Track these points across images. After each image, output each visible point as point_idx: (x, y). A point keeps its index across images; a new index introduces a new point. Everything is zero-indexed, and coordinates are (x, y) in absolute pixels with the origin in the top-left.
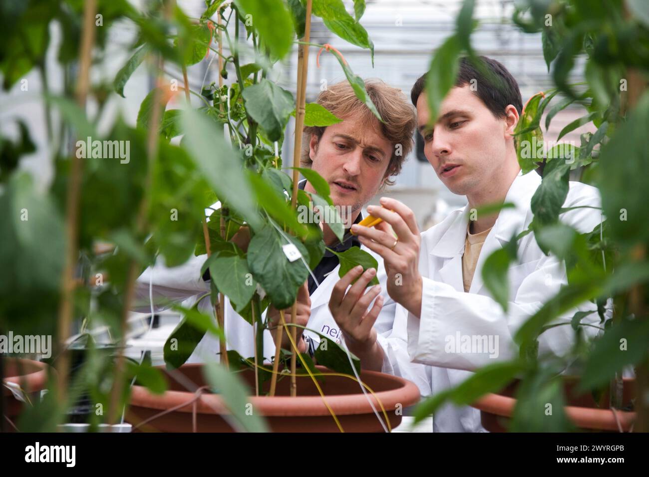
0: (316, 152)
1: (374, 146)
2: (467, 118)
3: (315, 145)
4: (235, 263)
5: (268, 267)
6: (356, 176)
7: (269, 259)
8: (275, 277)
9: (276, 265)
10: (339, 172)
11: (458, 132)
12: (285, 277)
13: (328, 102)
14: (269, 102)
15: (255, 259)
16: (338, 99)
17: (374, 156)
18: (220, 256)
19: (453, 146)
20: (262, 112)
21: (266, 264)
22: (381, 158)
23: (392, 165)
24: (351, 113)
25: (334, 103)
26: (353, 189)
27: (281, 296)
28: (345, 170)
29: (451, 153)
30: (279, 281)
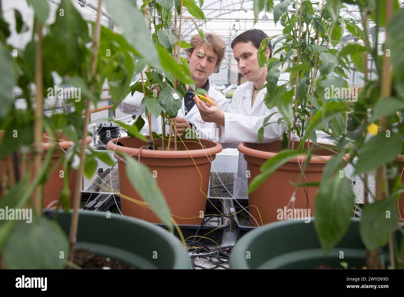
0: (190, 59)
1: (211, 56)
2: (250, 54)
3: (190, 56)
4: (154, 100)
5: (167, 102)
6: (205, 67)
7: (167, 99)
8: (169, 106)
9: (170, 101)
10: (199, 66)
11: (247, 60)
12: (173, 106)
13: (195, 41)
14: (167, 37)
15: (162, 99)
16: (198, 39)
17: (211, 60)
18: (148, 98)
19: (246, 65)
20: (165, 41)
21: (166, 101)
22: (214, 61)
23: (217, 63)
24: (203, 44)
25: (196, 41)
26: (203, 72)
27: (172, 113)
28: (201, 65)
29: (246, 68)
30: (171, 107)
